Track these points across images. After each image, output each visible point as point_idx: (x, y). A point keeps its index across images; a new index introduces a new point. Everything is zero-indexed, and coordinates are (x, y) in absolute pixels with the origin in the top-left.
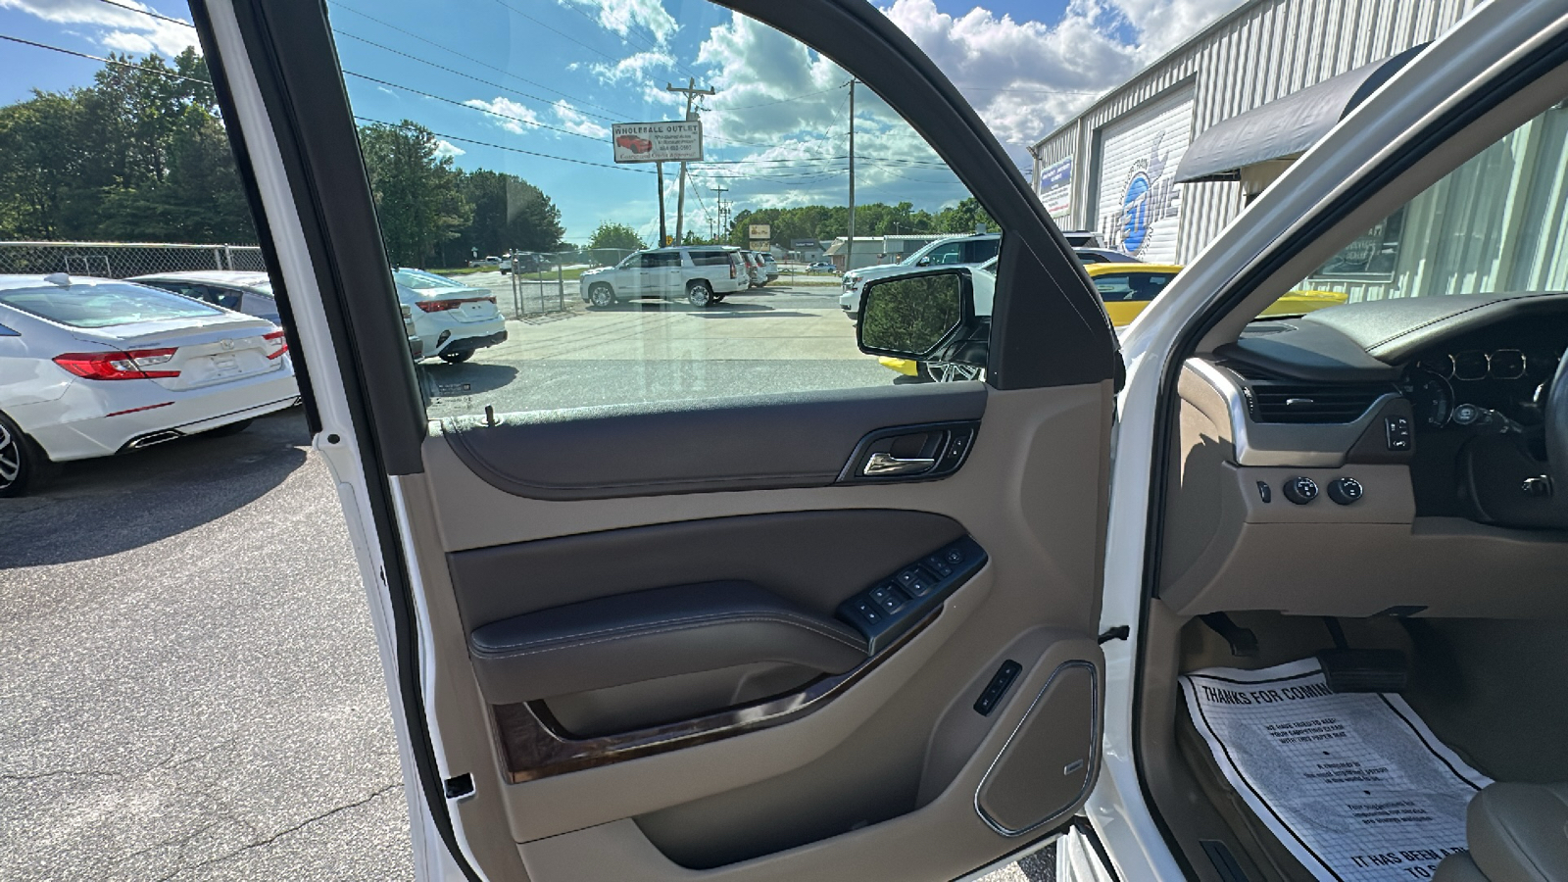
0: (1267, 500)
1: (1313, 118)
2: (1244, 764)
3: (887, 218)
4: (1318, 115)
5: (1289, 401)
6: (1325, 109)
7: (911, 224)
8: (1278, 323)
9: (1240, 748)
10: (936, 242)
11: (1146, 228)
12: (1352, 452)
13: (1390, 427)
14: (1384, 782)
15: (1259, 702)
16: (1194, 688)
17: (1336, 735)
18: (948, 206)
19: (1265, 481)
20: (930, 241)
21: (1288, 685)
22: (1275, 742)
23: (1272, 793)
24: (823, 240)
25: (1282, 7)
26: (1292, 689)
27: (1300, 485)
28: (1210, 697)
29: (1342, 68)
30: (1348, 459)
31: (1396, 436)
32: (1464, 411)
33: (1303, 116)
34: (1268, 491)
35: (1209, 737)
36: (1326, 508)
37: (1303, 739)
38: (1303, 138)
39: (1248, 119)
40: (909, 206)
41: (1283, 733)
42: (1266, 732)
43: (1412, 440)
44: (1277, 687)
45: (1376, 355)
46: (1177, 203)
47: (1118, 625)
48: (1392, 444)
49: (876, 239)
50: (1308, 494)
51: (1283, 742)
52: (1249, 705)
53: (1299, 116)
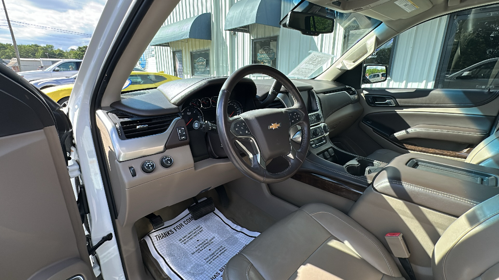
0: (134, 175)
1: (183, 30)
2: (172, 262)
3: (42, 51)
4: (184, 29)
5: (138, 127)
6: (186, 27)
7: (55, 55)
8: (142, 91)
9: (171, 255)
10: (61, 62)
11: (146, 60)
12: (166, 145)
13: (179, 132)
14: (214, 242)
15: (176, 231)
16: (151, 240)
17: (200, 232)
18: (72, 48)
19: (133, 166)
20: (58, 61)
21: (185, 219)
22: (182, 245)
23: (181, 269)
24: (3, 59)
25: (180, 2)
26: (187, 220)
27: (147, 165)
28: (158, 239)
29: (188, 17)
30: (167, 148)
31: (181, 136)
32: (196, 123)
33: (181, 29)
34: (134, 171)
35: (158, 258)
36: (161, 171)
37: (191, 239)
38: (182, 35)
39: (167, 28)
40: (52, 47)
41: (184, 241)
42: (179, 242)
43: (187, 135)
44: (182, 222)
45: (172, 102)
46: (153, 53)
47: (105, 235)
48: (180, 138)
49: (36, 59)
50: (151, 168)
51: (185, 243)
52: (174, 233)
53: (180, 28)
